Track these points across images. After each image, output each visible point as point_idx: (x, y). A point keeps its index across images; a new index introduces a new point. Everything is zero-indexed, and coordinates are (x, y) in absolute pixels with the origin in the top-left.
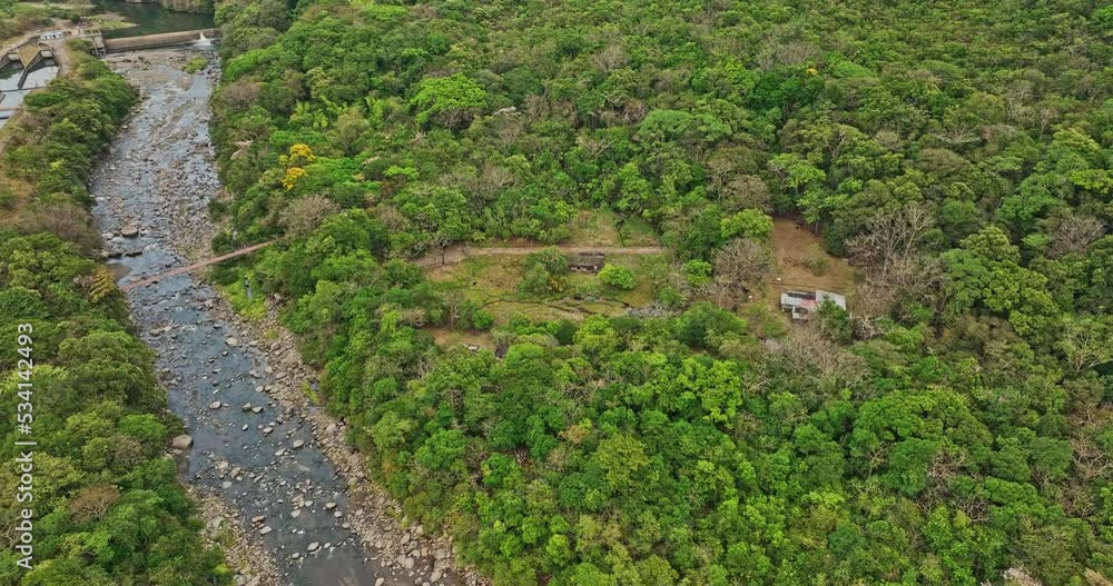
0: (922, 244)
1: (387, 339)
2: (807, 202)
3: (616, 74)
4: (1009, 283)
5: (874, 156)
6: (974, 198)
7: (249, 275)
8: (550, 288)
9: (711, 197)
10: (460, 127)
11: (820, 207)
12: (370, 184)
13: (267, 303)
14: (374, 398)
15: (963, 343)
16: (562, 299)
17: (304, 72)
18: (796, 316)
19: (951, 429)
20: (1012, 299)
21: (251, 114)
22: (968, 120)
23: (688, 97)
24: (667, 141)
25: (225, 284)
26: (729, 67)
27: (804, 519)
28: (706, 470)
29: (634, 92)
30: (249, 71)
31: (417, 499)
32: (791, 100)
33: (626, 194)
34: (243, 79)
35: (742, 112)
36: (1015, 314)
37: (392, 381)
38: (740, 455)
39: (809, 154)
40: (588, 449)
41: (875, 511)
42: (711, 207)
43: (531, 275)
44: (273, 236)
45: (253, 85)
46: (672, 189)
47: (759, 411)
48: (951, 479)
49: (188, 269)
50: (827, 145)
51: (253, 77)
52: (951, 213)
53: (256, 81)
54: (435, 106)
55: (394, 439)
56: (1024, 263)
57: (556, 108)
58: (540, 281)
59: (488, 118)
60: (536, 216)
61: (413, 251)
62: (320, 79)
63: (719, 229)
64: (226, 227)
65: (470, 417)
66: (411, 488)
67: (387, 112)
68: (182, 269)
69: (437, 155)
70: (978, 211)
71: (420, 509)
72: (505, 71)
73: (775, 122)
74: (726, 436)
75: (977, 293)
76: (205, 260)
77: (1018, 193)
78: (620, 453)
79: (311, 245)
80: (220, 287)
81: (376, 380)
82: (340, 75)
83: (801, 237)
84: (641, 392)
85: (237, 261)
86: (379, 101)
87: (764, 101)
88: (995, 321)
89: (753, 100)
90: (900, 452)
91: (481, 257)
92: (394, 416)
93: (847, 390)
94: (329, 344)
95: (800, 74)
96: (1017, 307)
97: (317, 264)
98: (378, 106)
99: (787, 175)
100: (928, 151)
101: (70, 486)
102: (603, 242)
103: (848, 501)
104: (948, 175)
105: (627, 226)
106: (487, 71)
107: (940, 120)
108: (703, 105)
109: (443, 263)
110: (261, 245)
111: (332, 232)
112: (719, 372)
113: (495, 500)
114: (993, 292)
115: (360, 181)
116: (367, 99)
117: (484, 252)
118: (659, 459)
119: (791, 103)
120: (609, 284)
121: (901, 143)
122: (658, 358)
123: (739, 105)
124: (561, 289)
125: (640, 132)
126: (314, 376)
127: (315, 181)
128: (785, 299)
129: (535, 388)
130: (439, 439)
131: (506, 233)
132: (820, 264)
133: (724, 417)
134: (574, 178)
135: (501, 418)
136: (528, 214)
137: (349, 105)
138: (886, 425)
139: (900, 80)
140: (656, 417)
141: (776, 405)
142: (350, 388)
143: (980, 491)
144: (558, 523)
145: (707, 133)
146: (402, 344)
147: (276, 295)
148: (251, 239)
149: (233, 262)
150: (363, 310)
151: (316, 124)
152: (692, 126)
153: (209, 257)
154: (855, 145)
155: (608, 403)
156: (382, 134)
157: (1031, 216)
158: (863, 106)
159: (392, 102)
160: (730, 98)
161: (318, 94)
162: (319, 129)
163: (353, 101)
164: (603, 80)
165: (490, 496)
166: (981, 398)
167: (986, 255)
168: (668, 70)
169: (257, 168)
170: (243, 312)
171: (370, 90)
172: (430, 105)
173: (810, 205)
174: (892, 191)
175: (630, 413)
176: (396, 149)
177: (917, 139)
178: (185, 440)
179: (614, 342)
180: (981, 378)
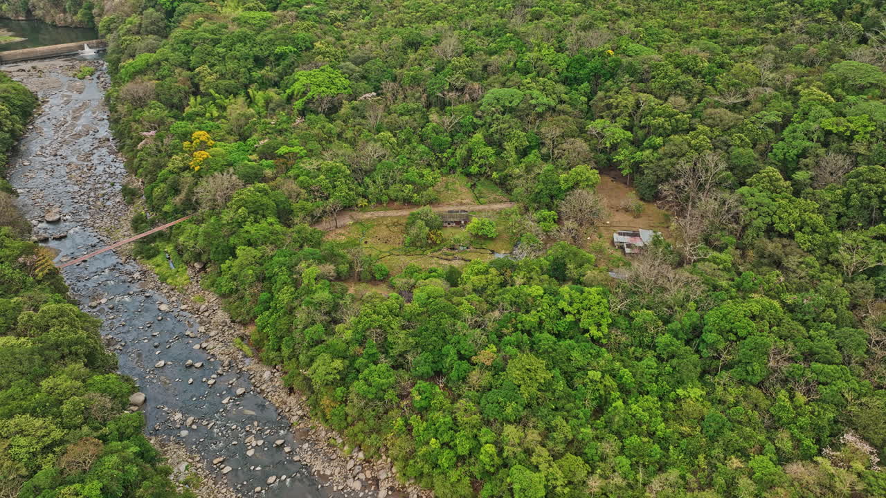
0: (718, 184)
1: (310, 292)
2: (621, 158)
3: (455, 61)
4: (791, 211)
5: (671, 116)
6: (751, 145)
7: (169, 248)
8: (430, 241)
9: (545, 158)
10: (332, 111)
11: (632, 161)
12: (264, 162)
13: (189, 272)
14: (305, 344)
15: (765, 261)
16: (439, 250)
17: (192, 70)
18: (628, 250)
19: (775, 328)
20: (795, 222)
21: (151, 108)
22: (734, 85)
23: (516, 77)
24: (503, 114)
25: (149, 258)
26: (544, 51)
27: (677, 412)
28: (595, 378)
29: (470, 76)
30: (142, 72)
31: (356, 429)
32: (597, 76)
33: (477, 160)
34: (138, 79)
35: (561, 88)
36: (798, 234)
37: (319, 327)
38: (618, 364)
39: (618, 119)
40: (497, 369)
41: (731, 399)
42: (547, 167)
43: (413, 231)
44: (188, 212)
45: (149, 83)
46: (513, 153)
47: (624, 327)
48: (786, 367)
49: (112, 247)
50: (630, 111)
51: (147, 77)
52: (736, 158)
53: (150, 80)
54: (310, 94)
55: (330, 378)
56: (797, 194)
57: (409, 91)
58: (422, 235)
59: (355, 103)
60: (408, 182)
61: (313, 217)
62: (207, 75)
63: (558, 183)
64: (140, 207)
65: (394, 352)
66: (349, 419)
67: (268, 102)
68: (107, 248)
69: (317, 135)
70: (756, 156)
71: (361, 437)
72: (363, 63)
73: (585, 94)
74: (604, 349)
75: (768, 220)
76: (127, 239)
77: (783, 140)
78: (527, 369)
79: (226, 217)
80: (144, 261)
81: (306, 327)
82: (224, 71)
83: (618, 188)
84: (531, 319)
85: (155, 237)
86: (260, 92)
87: (575, 78)
88: (785, 241)
89: (567, 78)
90: (743, 350)
91: (368, 220)
92: (327, 357)
93: (691, 303)
94: (256, 302)
95: (601, 54)
96: (800, 229)
97: (234, 233)
98: (259, 96)
99: (602, 137)
100: (709, 110)
101: (55, 443)
102: (464, 201)
103: (708, 394)
104: (729, 129)
105: (479, 187)
106: (348, 63)
107: (713, 86)
108: (529, 83)
109: (336, 227)
110: (177, 222)
111: (244, 203)
112: (591, 296)
113: (427, 421)
114: (780, 218)
115: (255, 161)
116: (249, 90)
117: (367, 215)
118: (557, 372)
119: (596, 78)
120: (477, 235)
121: (688, 106)
122: (536, 290)
123: (556, 82)
124: (438, 242)
125: (482, 108)
126: (242, 331)
127: (220, 161)
128: (618, 238)
129: (447, 321)
130: (370, 373)
131: (385, 198)
132: (638, 208)
133: (600, 334)
134: (433, 150)
135: (420, 350)
136: (401, 181)
137: (235, 96)
138: (728, 328)
139: (679, 56)
140: (546, 339)
141: (638, 320)
142: (282, 337)
143: (809, 375)
144: (486, 435)
145: (535, 106)
146: (323, 295)
147: (196, 264)
148: (166, 217)
149: (152, 238)
150: (283, 268)
151: (208, 115)
152: (524, 100)
153: (130, 236)
154: (654, 109)
155: (505, 331)
156: (268, 120)
157: (795, 157)
158: (654, 77)
159: (272, 92)
160: (549, 76)
161: (207, 89)
162: (212, 119)
163: (237, 94)
164: (443, 68)
165: (421, 418)
166: (789, 302)
167: (769, 190)
168: (496, 57)
169: (164, 154)
170: (169, 281)
171: (250, 84)
172: (305, 93)
173: (625, 160)
174: (689, 144)
175: (525, 337)
176: (280, 132)
177: (699, 101)
178: (139, 397)
179: (498, 280)
180: (786, 286)
